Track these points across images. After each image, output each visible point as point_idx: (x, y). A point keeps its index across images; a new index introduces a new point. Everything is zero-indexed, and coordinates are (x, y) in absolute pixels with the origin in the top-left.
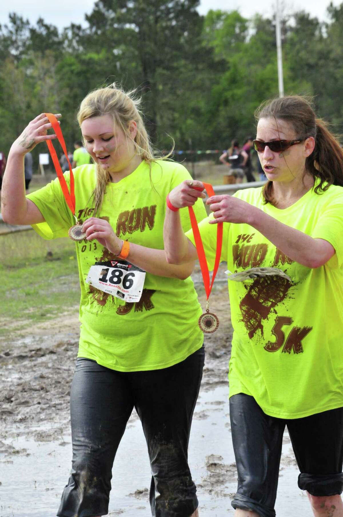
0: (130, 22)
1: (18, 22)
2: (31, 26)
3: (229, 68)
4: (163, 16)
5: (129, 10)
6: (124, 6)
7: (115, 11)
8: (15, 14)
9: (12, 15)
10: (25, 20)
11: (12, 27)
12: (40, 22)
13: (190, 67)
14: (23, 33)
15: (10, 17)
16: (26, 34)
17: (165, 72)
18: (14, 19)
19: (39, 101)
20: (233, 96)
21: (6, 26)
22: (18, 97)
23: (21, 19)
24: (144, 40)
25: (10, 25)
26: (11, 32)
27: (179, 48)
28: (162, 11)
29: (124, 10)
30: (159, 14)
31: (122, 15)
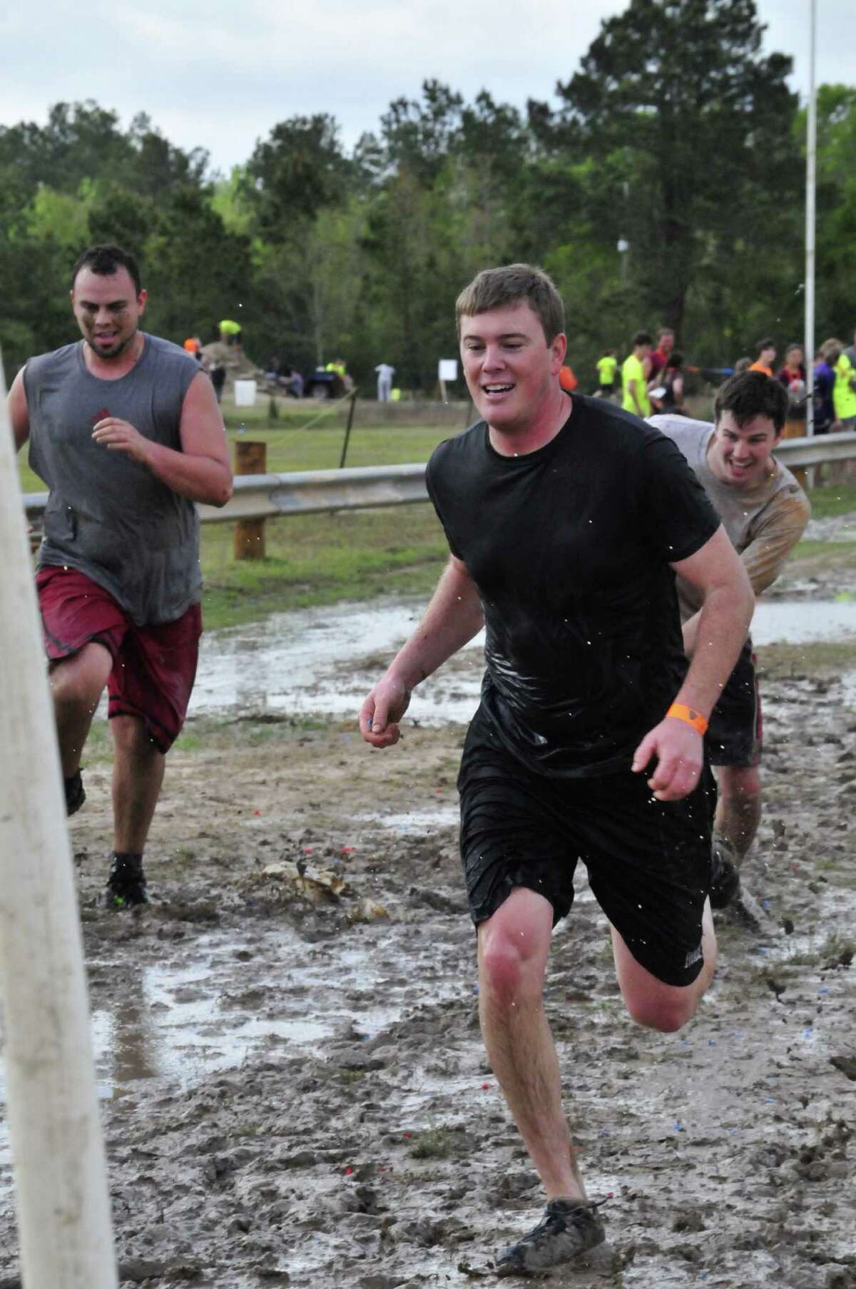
0: (646, 102)
1: (443, 99)
2: (464, 107)
3: (842, 202)
4: (716, 90)
5: (647, 77)
6: (638, 68)
7: (617, 78)
8: (435, 83)
9: (430, 85)
10: (453, 92)
11: (428, 107)
12: (484, 97)
13: (765, 195)
14: (447, 118)
15: (426, 87)
16: (454, 122)
17: (709, 204)
18: (432, 91)
19: (453, 254)
20: (846, 257)
21: (416, 106)
22: (412, 244)
23: (446, 92)
24: (673, 138)
25: (424, 103)
26: (424, 118)
27: (742, 156)
28: (713, 81)
29: (635, 78)
30: (706, 86)
31: (633, 86)
